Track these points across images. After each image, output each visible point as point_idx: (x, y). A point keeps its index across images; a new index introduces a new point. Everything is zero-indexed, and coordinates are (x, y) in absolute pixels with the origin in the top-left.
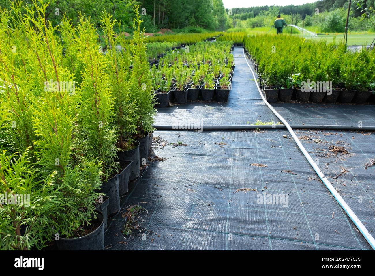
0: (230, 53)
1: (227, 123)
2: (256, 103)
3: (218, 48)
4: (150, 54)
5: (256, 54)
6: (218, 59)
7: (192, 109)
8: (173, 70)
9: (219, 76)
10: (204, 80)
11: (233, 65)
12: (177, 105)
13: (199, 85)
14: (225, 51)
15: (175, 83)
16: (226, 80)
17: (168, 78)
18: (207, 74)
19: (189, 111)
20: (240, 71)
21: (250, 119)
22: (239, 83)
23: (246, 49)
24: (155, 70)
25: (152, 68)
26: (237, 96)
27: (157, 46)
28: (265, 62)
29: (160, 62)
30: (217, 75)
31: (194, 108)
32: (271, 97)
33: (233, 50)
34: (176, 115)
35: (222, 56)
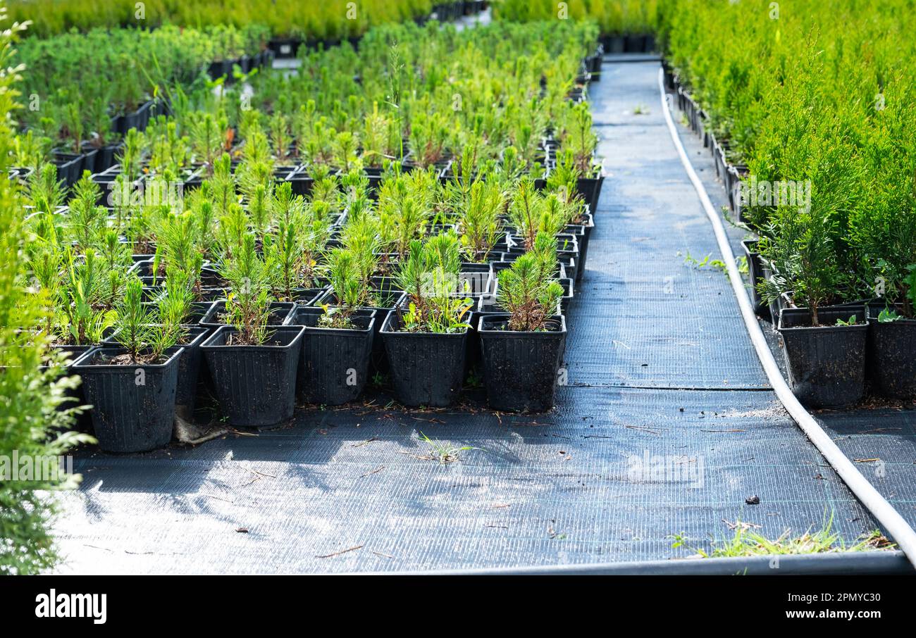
0: (574, 95)
1: (544, 548)
2: (736, 414)
3: (500, 66)
4: (65, 108)
5: (729, 104)
6: (499, 138)
7: (328, 459)
8: (206, 210)
9: (501, 246)
10: (403, 277)
11: (589, 175)
12: (231, 437)
13: (375, 304)
14: (543, 83)
15: (220, 294)
16: (535, 271)
17: (170, 259)
18: (422, 230)
19: (305, 474)
20: (638, 212)
21: (694, 519)
22: (628, 287)
23: (677, 72)
24: (92, 216)
25: (71, 196)
26: (616, 370)
27: (114, 56)
28: (776, 155)
29: (126, 159)
30: (485, 236)
31: (341, 453)
32: (821, 371)
33: (595, 79)
34: (222, 503)
35: (524, 117)
